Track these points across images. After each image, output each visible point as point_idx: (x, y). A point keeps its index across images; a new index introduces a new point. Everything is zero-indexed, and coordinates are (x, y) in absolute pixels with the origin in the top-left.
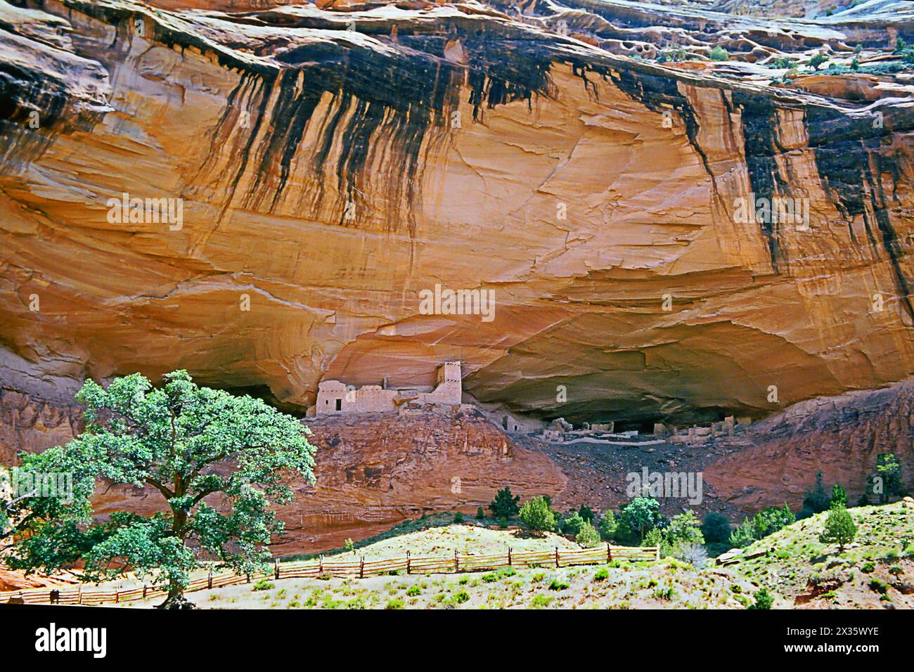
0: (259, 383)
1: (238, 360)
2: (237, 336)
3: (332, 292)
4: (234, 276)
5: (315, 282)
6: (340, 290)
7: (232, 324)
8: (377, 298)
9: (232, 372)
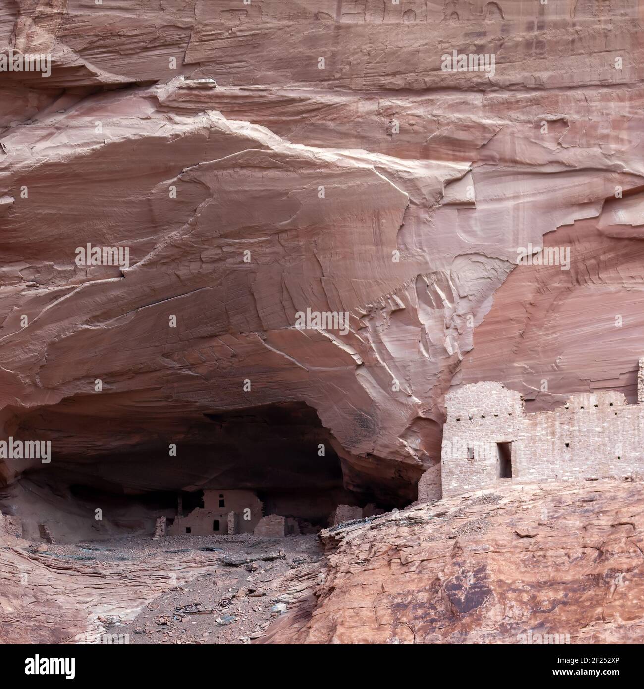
0: (285, 397)
1: (212, 336)
2: (195, 267)
3: (454, 107)
4: (162, 92)
5: (399, 81)
6: (477, 99)
7: (175, 234)
8: (589, 111)
9: (202, 371)
